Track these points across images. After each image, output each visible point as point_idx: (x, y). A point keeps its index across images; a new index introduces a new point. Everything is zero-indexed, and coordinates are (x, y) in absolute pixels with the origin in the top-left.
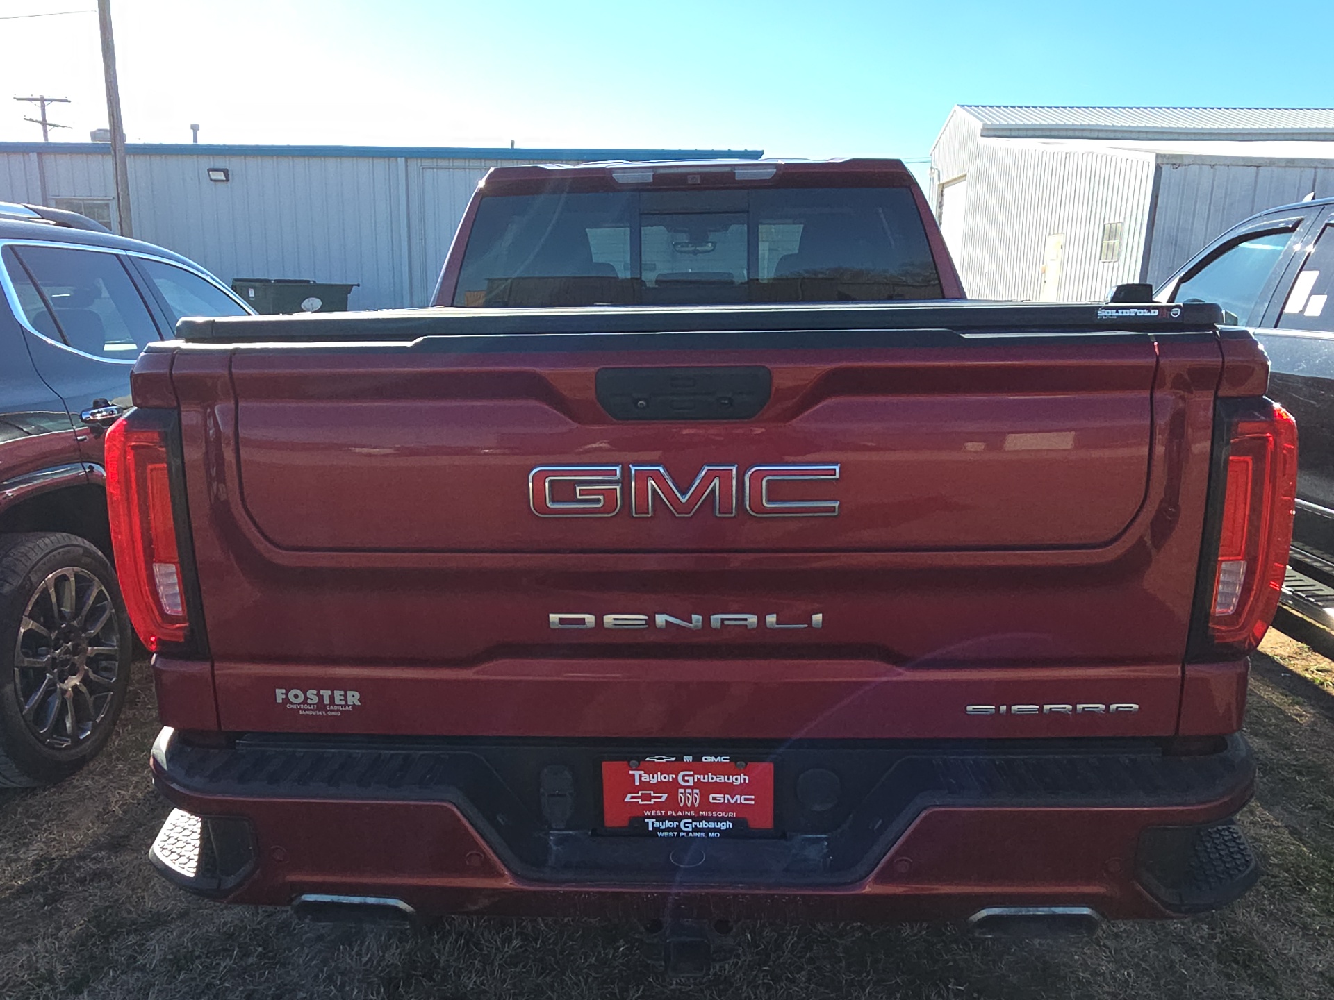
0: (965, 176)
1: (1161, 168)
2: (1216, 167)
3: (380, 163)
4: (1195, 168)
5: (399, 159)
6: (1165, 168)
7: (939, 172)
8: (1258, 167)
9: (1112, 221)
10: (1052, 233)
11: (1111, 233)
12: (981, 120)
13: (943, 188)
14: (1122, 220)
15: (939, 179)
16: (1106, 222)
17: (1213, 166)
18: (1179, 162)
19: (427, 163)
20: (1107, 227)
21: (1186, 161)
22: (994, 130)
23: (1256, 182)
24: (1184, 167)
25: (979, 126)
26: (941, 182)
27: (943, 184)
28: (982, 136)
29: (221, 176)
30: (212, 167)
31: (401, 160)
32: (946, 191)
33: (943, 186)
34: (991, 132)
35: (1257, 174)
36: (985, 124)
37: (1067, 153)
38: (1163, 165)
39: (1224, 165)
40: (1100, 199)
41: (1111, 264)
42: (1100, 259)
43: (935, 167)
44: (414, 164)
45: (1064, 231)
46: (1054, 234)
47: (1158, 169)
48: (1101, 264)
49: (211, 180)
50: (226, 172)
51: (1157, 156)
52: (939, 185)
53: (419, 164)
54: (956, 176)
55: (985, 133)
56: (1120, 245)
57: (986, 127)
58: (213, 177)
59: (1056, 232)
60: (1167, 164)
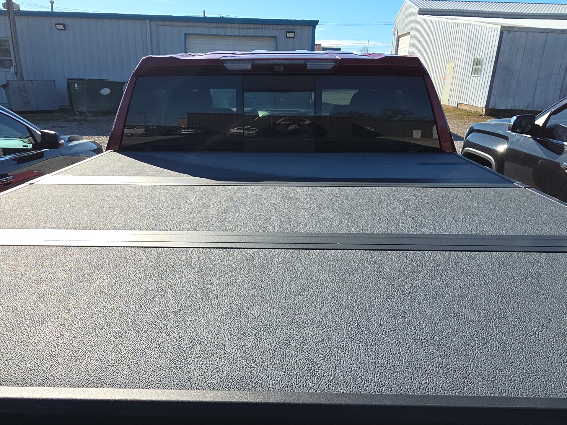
0: (410, 32)
1: (503, 33)
2: (528, 33)
3: (138, 23)
4: (518, 33)
5: (147, 21)
6: (505, 33)
7: (397, 30)
8: (547, 33)
9: (478, 57)
10: (449, 61)
11: (477, 63)
12: (418, 7)
13: (399, 38)
14: (483, 57)
15: (397, 34)
16: (475, 57)
17: (527, 32)
18: (512, 30)
19: (160, 23)
20: (476, 60)
21: (515, 30)
22: (424, 11)
23: (546, 40)
24: (513, 33)
25: (418, 9)
26: (398, 35)
27: (399, 36)
28: (418, 14)
29: (62, 27)
30: (57, 23)
31: (148, 21)
32: (400, 39)
33: (399, 37)
34: (422, 12)
35: (547, 36)
36: (420, 9)
37: (458, 24)
38: (505, 30)
39: (532, 32)
40: (473, 46)
41: (477, 77)
42: (471, 75)
43: (396, 28)
44: (154, 24)
45: (455, 61)
46: (450, 62)
47: (502, 33)
48: (472, 77)
49: (57, 29)
50: (64, 25)
51: (502, 27)
52: (397, 36)
53: (156, 24)
54: (405, 33)
55: (420, 13)
56: (482, 67)
57: (420, 10)
58: (58, 28)
59: (451, 61)
60: (506, 31)
